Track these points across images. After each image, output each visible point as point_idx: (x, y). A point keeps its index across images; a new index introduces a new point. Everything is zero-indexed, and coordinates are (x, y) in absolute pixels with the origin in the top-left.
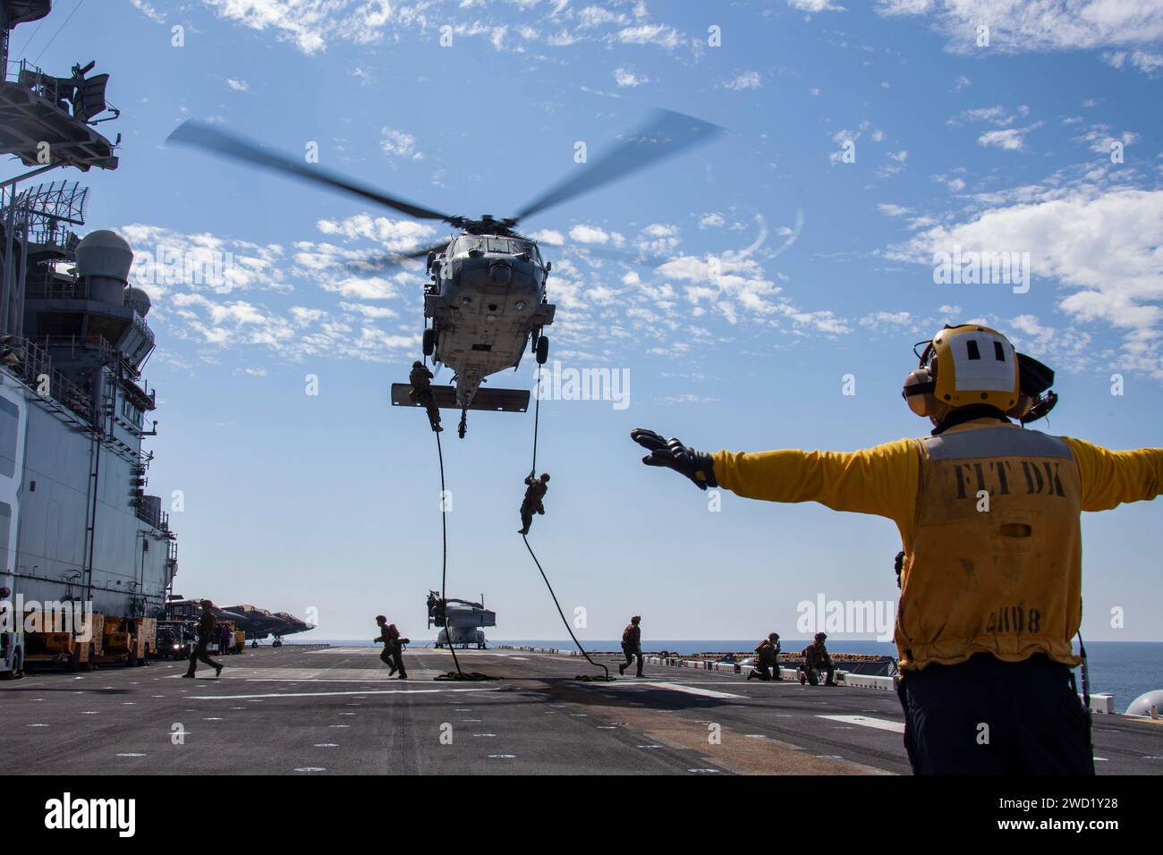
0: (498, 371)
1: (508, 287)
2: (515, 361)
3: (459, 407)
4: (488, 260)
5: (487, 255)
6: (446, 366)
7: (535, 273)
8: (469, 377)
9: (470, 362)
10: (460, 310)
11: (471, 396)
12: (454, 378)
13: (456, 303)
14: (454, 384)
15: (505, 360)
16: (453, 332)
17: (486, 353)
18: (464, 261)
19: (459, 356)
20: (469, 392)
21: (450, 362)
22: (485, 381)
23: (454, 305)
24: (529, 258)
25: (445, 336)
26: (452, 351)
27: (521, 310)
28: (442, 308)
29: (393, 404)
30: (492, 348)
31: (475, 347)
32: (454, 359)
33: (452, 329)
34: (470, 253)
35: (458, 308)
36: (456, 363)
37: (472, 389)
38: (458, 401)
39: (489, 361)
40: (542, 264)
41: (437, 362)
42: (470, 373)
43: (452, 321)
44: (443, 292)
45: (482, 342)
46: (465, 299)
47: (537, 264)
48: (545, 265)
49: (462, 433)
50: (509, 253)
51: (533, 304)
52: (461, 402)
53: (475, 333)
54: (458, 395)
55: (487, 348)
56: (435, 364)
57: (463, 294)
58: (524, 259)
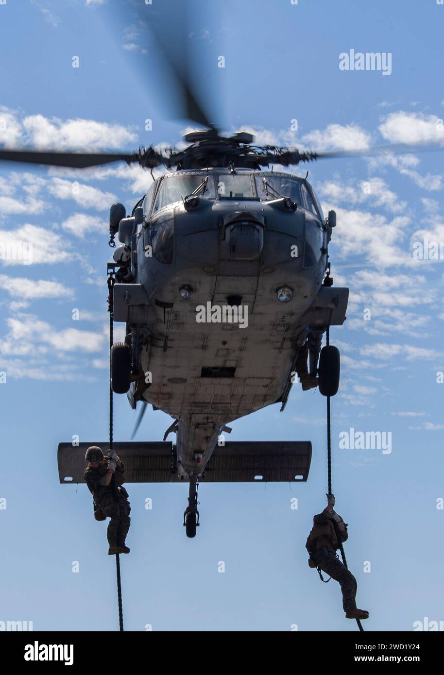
0: (250, 411)
1: (260, 261)
2: (279, 394)
3: (183, 479)
4: (220, 216)
5: (217, 206)
6: (155, 408)
7: (308, 233)
8: (197, 426)
9: (200, 399)
10: (176, 307)
11: (203, 460)
12: (172, 429)
13: (167, 297)
14: (173, 438)
15: (262, 391)
16: (165, 348)
17: (226, 381)
18: (178, 218)
19: (178, 390)
20: (202, 452)
21: (162, 402)
22: (229, 430)
23: (162, 300)
24: (294, 207)
25: (151, 355)
26: (165, 381)
27: (286, 301)
28: (142, 306)
29: (62, 481)
30: (238, 373)
31: (207, 372)
32: (170, 396)
33: (161, 343)
34: (187, 205)
35: (171, 305)
36: (173, 402)
37: (204, 447)
38: (181, 470)
39: (232, 395)
40: (319, 215)
41: (140, 404)
42: (199, 418)
43: (162, 328)
44: (142, 276)
45: (218, 363)
46: (182, 288)
47: (309, 216)
48: (325, 216)
49: (191, 527)
50: (257, 199)
51: (307, 289)
52: (187, 471)
53: (204, 347)
54: (180, 458)
55: (229, 372)
56: (134, 407)
57: (178, 279)
58: (286, 208)
